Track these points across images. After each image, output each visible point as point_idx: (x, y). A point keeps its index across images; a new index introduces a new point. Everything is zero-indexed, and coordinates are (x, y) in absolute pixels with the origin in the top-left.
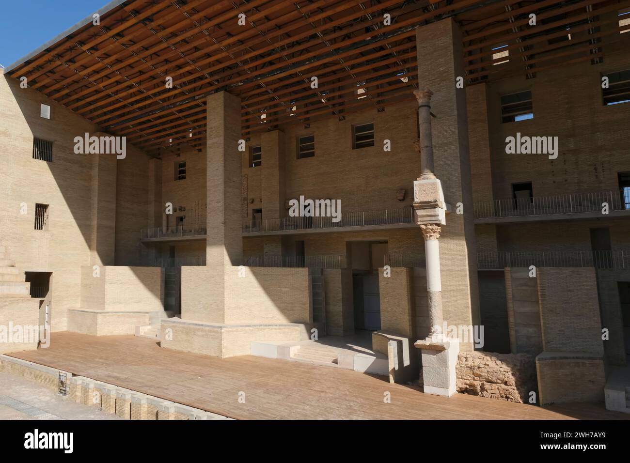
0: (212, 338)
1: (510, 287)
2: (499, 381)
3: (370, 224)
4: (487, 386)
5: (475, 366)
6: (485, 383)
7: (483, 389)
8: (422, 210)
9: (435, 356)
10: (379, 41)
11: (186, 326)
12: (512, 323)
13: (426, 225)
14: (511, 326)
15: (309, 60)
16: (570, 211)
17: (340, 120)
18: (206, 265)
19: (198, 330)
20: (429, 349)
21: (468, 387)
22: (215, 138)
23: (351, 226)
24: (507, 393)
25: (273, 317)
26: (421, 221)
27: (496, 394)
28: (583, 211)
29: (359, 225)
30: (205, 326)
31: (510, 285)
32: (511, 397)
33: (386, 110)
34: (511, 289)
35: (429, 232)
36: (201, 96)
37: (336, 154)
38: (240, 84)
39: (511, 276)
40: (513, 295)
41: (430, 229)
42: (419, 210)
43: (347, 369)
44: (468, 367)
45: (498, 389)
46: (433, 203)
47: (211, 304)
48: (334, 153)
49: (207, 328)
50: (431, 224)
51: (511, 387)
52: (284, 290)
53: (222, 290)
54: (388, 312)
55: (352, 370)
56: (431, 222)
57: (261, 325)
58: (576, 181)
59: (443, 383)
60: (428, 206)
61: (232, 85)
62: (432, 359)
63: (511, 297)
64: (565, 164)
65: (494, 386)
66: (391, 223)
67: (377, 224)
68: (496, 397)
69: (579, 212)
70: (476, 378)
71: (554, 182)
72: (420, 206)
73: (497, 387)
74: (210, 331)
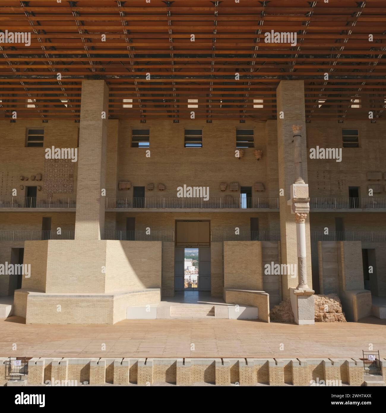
0: (100, 307)
1: (321, 253)
2: (334, 311)
3: (207, 208)
4: (327, 315)
5: (320, 304)
6: (326, 313)
7: (325, 317)
8: (299, 204)
9: (306, 299)
10: (248, 79)
11: (65, 299)
12: (321, 275)
13: (300, 213)
14: (321, 278)
15: (190, 77)
16: (335, 207)
17: (174, 122)
18: (74, 239)
19: (83, 301)
20: (303, 295)
21: (316, 317)
22: (91, 120)
23: (191, 208)
24: (339, 317)
25: (134, 284)
26: (297, 211)
27: (333, 319)
28: (341, 208)
29: (197, 208)
30: (92, 296)
31: (321, 252)
32: (341, 319)
33: (213, 122)
34: (321, 255)
35: (302, 218)
36: (67, 76)
37: (169, 148)
38: (116, 77)
39: (322, 246)
40: (323, 258)
41: (303, 216)
42: (296, 204)
43: (222, 319)
44: (317, 305)
45: (334, 316)
46: (307, 200)
47: (89, 276)
48: (168, 147)
49: (95, 299)
50: (304, 213)
51: (340, 313)
52: (143, 260)
53: (103, 262)
54: (232, 274)
55: (227, 319)
56: (304, 212)
57: (133, 292)
58: (329, 189)
59: (311, 316)
60: (303, 201)
61: (107, 76)
62: (305, 301)
63: (322, 259)
64: (324, 178)
65: (332, 315)
66: (224, 208)
67: (213, 208)
68: (333, 321)
69: (339, 208)
70: (321, 311)
71: (318, 189)
72: (298, 201)
73: (333, 315)
74: (99, 301)
